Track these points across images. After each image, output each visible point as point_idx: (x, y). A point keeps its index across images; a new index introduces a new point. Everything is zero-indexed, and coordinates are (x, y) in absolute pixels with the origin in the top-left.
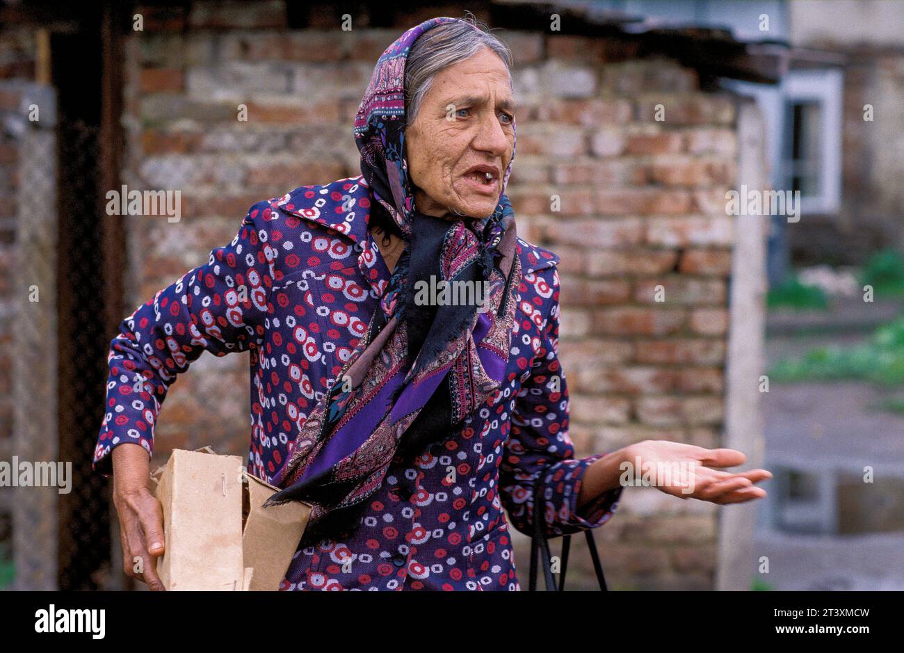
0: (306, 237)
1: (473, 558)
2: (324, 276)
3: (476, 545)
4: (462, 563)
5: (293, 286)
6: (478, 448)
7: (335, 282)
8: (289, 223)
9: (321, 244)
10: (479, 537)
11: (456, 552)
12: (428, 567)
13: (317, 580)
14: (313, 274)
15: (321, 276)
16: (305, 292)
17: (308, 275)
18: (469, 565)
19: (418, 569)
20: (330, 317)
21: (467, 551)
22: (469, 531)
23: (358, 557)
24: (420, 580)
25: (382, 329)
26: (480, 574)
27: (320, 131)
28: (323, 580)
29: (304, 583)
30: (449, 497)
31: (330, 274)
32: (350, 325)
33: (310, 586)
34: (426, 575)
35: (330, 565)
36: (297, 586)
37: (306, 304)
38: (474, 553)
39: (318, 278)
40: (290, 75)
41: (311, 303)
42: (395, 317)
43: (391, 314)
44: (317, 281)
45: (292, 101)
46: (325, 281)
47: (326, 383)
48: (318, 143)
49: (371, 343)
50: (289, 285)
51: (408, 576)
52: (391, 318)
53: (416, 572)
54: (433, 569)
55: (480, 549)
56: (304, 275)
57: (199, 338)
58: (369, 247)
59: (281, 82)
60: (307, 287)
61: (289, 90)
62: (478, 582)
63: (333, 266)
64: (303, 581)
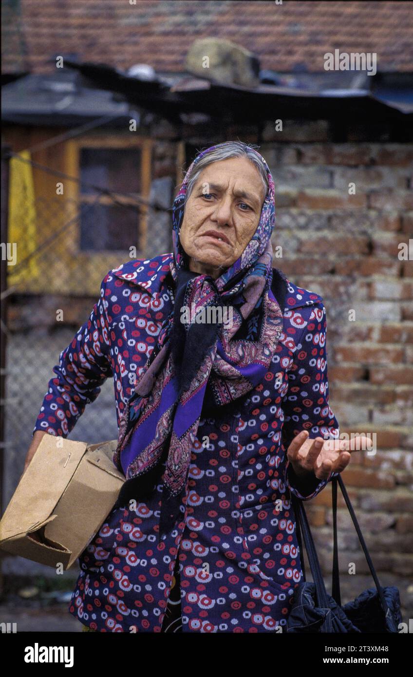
0: (126, 293)
1: (242, 520)
2: (134, 319)
3: (246, 511)
4: (233, 524)
5: (117, 326)
6: (235, 439)
7: (141, 323)
8: (117, 284)
9: (135, 298)
10: (248, 505)
11: (226, 513)
12: (203, 523)
13: (127, 528)
14: (128, 318)
15: (132, 319)
16: (123, 330)
17: (125, 319)
18: (239, 525)
19: (194, 524)
20: (135, 346)
21: (236, 514)
22: (238, 501)
23: (153, 513)
24: (195, 532)
25: (157, 354)
26: (248, 532)
27: (351, 215)
28: (131, 528)
29: (119, 529)
30: (215, 474)
31: (138, 318)
32: (148, 352)
33: (122, 532)
34: (200, 528)
35: (135, 518)
36: (114, 531)
37: (123, 338)
38: (244, 517)
39: (131, 321)
40: (332, 174)
41: (126, 337)
42: (165, 346)
43: (162, 344)
44: (130, 322)
45: (332, 193)
46: (135, 322)
47: (130, 391)
48: (350, 223)
49: (151, 364)
50: (115, 326)
51: (186, 528)
52: (162, 346)
53: (192, 526)
54: (207, 525)
55: (249, 514)
56: (122, 319)
57: (85, 363)
58: (159, 297)
59: (325, 179)
60: (124, 327)
61: (331, 186)
62: (246, 538)
63: (141, 312)
64: (118, 528)
